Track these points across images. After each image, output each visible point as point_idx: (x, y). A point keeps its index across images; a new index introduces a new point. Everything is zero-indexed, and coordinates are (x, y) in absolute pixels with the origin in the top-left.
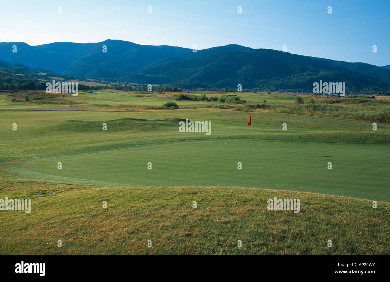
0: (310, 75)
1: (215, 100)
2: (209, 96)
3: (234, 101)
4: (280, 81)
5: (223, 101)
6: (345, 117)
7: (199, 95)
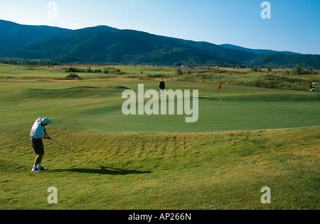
0: (165, 51)
1: (100, 71)
2: (93, 68)
3: (116, 72)
4: (142, 56)
5: (106, 72)
6: (230, 84)
7: (85, 68)
